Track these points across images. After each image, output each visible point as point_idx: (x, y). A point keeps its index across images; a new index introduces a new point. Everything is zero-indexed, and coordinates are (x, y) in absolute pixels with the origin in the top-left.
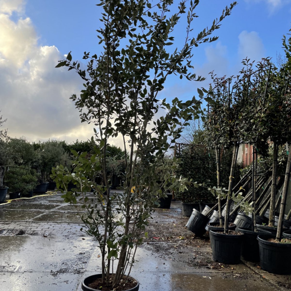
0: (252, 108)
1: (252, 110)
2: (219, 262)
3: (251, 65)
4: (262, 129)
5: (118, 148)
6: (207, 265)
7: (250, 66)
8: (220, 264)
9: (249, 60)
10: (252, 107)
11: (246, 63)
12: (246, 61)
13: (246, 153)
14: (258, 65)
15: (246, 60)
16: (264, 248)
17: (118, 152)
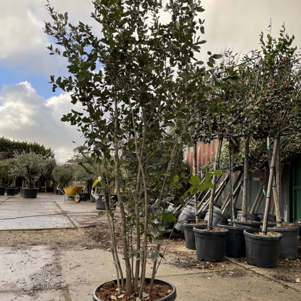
0: (240, 101)
1: (240, 103)
2: (208, 261)
3: (233, 57)
4: (255, 122)
5: (41, 146)
6: (196, 265)
7: (233, 59)
8: (208, 263)
9: (231, 52)
10: (240, 99)
11: (228, 55)
12: (229, 54)
13: (191, 151)
14: (245, 57)
15: (228, 52)
16: (253, 243)
17: (42, 150)
